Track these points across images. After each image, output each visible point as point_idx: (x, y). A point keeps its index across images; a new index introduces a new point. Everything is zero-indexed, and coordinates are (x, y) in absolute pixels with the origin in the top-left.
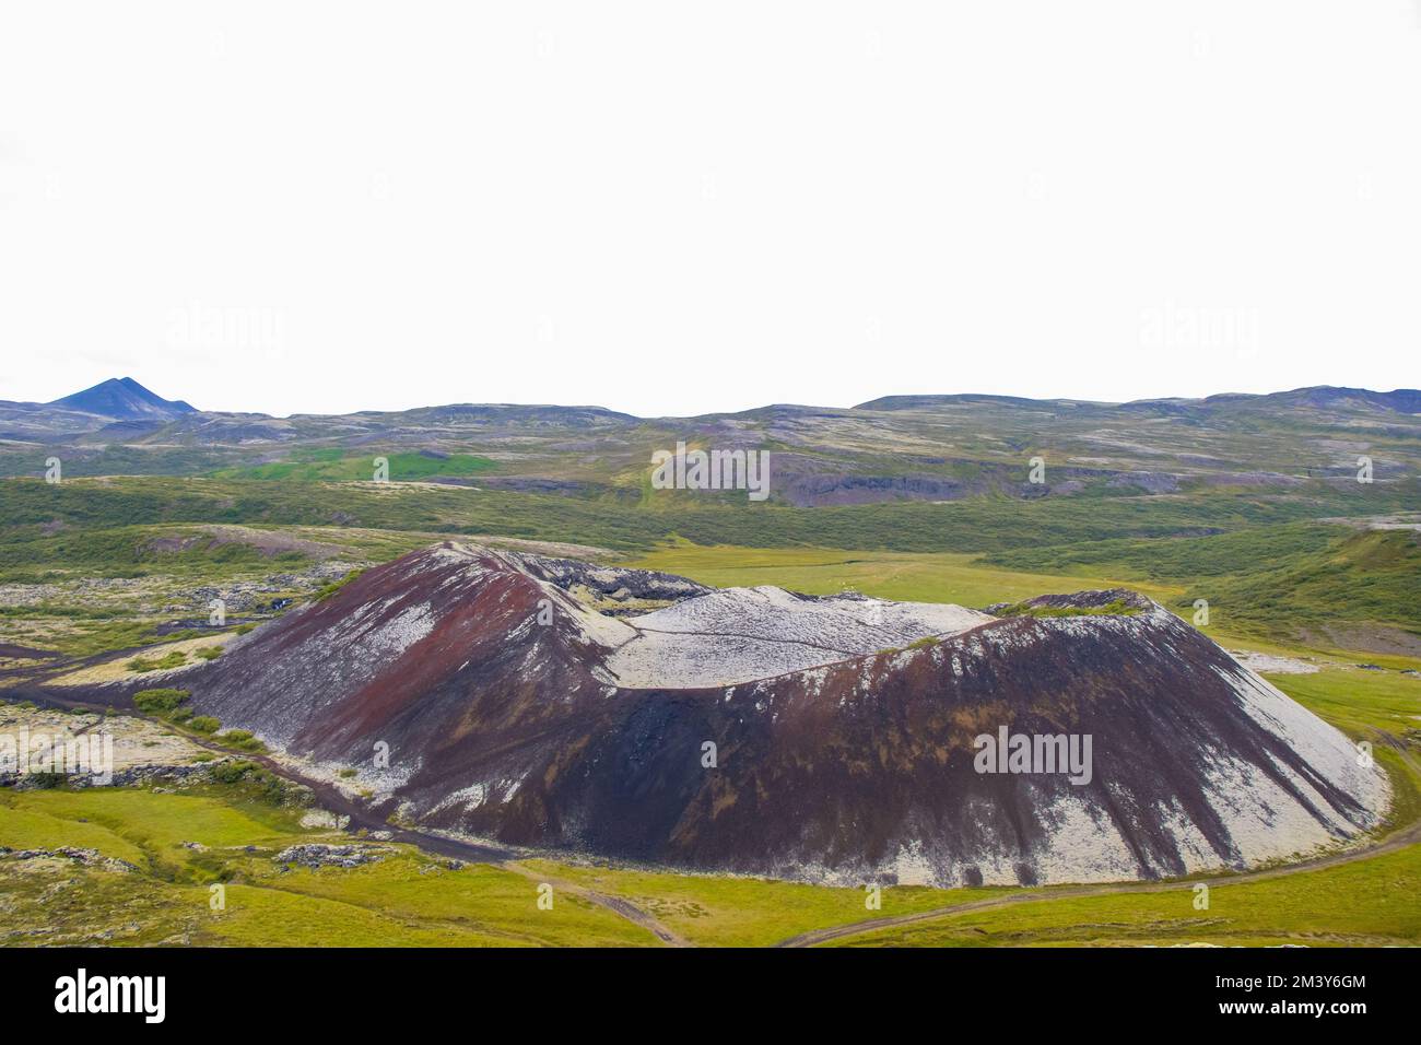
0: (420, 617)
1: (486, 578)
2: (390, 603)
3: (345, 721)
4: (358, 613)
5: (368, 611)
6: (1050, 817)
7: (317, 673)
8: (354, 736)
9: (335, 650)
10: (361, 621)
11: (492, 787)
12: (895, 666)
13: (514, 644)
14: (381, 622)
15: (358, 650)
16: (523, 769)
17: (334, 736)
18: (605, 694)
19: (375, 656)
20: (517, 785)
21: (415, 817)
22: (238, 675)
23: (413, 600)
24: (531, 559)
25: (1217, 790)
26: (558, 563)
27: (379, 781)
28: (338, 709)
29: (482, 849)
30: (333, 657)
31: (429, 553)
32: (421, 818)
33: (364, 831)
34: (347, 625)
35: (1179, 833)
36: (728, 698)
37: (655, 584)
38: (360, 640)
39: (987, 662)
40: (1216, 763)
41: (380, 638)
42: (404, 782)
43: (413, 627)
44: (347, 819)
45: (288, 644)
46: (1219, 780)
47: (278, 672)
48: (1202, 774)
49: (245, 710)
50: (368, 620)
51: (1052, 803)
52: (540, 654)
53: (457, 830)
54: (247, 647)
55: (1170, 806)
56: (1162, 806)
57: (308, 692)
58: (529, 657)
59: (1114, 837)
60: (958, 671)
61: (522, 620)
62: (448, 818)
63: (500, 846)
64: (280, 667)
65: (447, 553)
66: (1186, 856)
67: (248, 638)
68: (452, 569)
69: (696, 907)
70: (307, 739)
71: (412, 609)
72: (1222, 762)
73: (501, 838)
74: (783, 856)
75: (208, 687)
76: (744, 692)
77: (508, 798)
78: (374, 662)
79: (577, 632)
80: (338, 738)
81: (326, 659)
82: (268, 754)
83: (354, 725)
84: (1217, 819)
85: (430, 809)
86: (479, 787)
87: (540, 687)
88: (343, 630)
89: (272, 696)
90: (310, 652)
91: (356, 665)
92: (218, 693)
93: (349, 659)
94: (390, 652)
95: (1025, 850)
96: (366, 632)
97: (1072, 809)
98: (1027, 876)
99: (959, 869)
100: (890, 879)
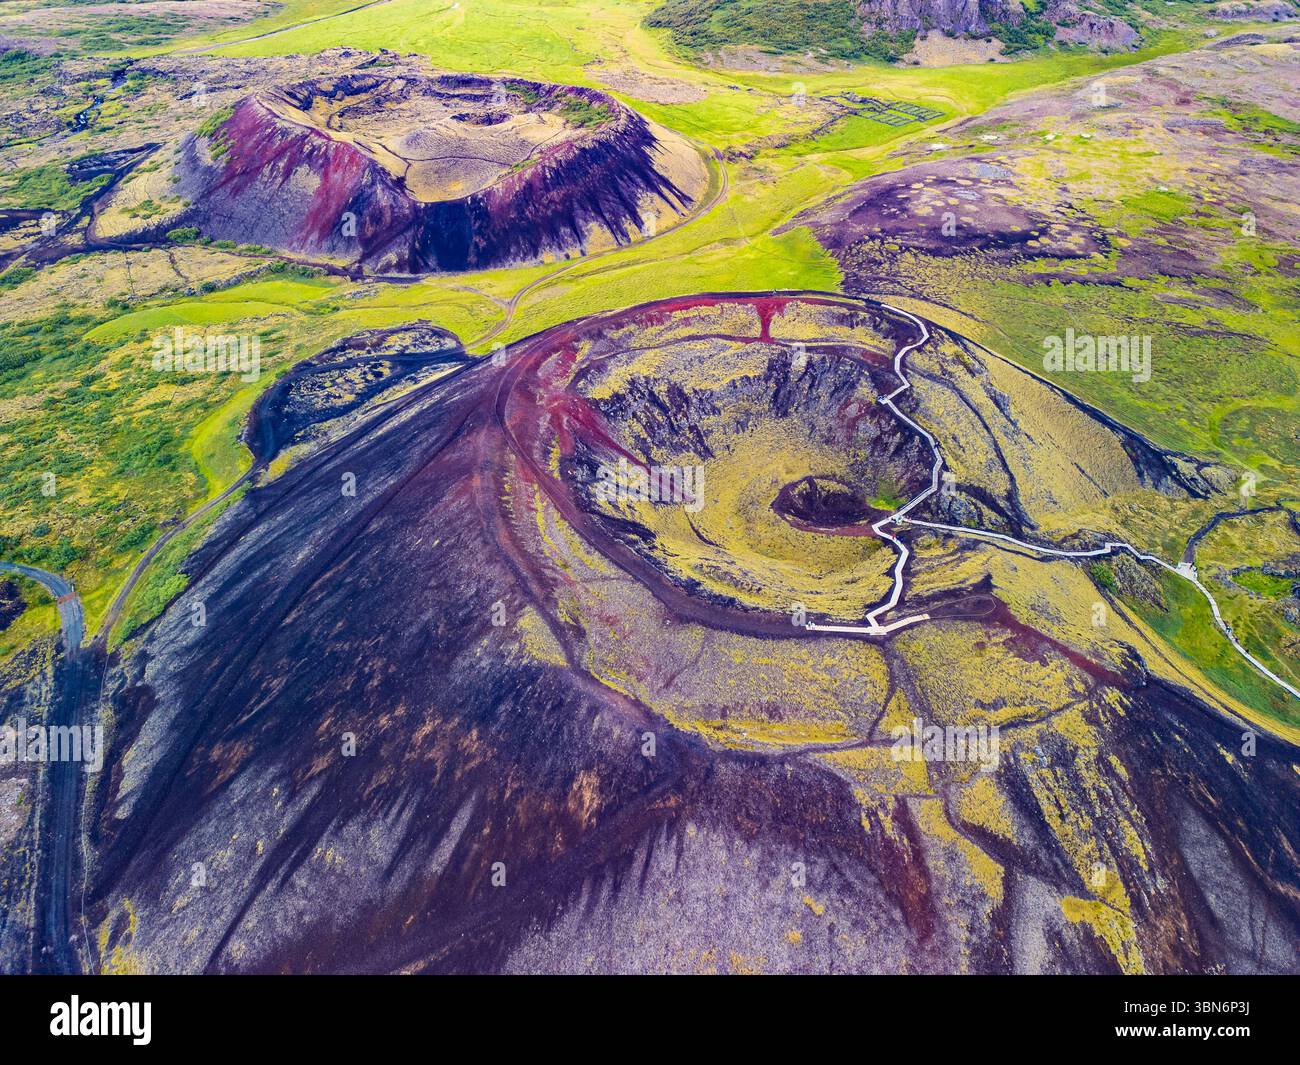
0: (308, 173)
1: (327, 146)
2: (281, 164)
3: (309, 234)
4: (266, 171)
5: (271, 170)
6: (587, 230)
7: (271, 209)
9: (271, 196)
10: (273, 177)
11: (397, 253)
12: (526, 178)
14: (285, 177)
15: (286, 196)
16: (405, 244)
17: (309, 242)
18: (420, 207)
20: (406, 251)
21: (374, 270)
23: (295, 163)
25: (641, 207)
26: (301, 85)
27: (348, 259)
28: (299, 228)
29: (409, 278)
30: (273, 200)
32: (377, 271)
33: (361, 281)
34: (265, 180)
35: (629, 228)
36: (469, 201)
38: (281, 189)
40: (642, 196)
41: (293, 188)
42: (358, 257)
43: (308, 180)
44: (349, 277)
45: (235, 193)
46: (642, 203)
48: (637, 202)
50: (276, 176)
51: (588, 225)
53: (394, 273)
55: (626, 217)
56: (623, 219)
58: (379, 192)
59: (608, 233)
60: (548, 176)
61: (364, 172)
62: (387, 268)
63: (412, 276)
66: (631, 236)
68: (300, 139)
70: (295, 244)
71: (299, 168)
72: (644, 195)
73: (411, 272)
74: (507, 260)
75: (206, 223)
76: (474, 198)
77: (406, 256)
79: (386, 171)
80: (311, 243)
81: (269, 201)
82: (282, 254)
83: (315, 234)
84: (641, 219)
85: (376, 267)
86: (392, 254)
87: (392, 207)
88: (264, 183)
90: (255, 197)
91: (291, 203)
92: (214, 225)
93: (284, 201)
94: (306, 195)
95: (581, 243)
96: (281, 184)
97: (594, 226)
98: (583, 253)
99: (562, 255)
100: (542, 262)
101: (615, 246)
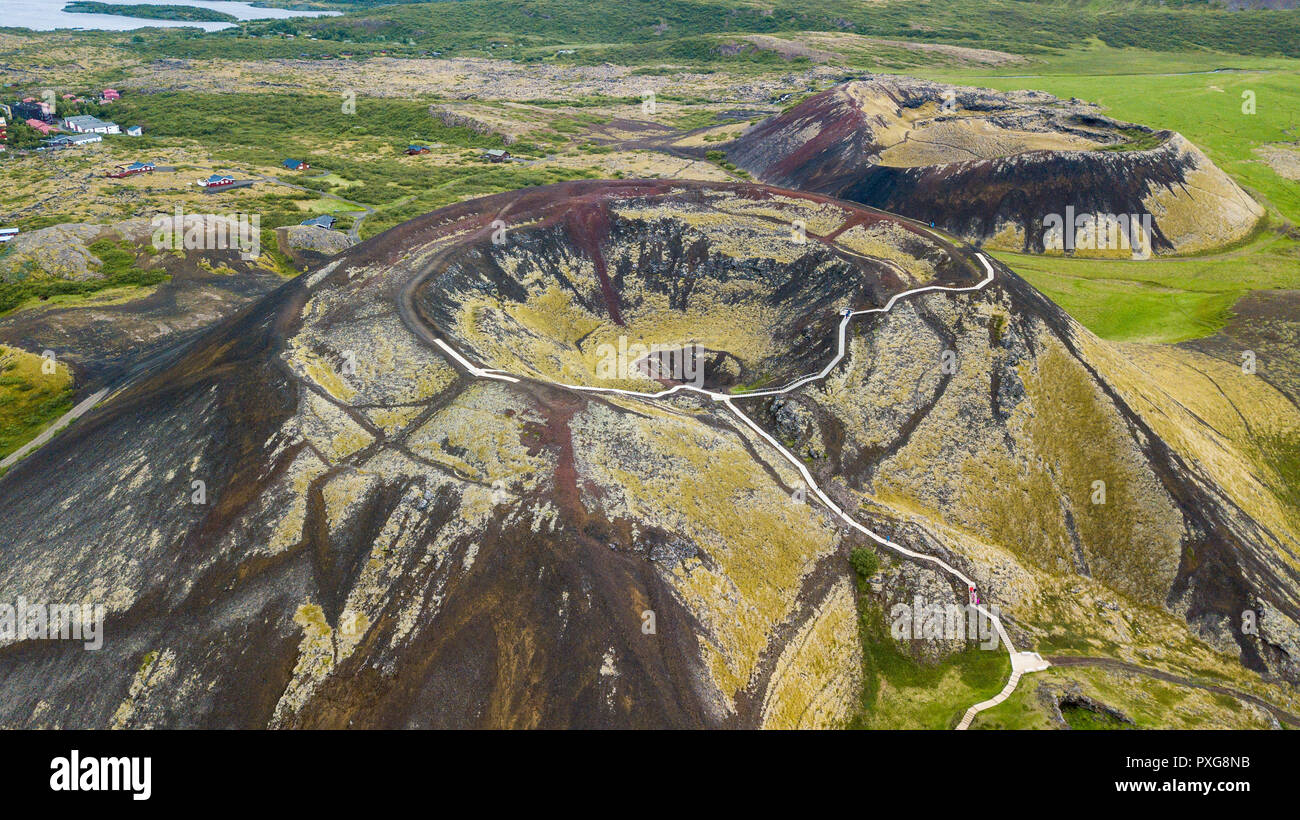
1: (847, 111)
2: (807, 119)
3: (779, 169)
4: (795, 123)
5: (799, 122)
8: (779, 176)
12: (975, 166)
13: (845, 143)
14: (802, 128)
15: (790, 140)
17: (774, 175)
18: (867, 167)
19: (796, 143)
22: (745, 147)
23: (815, 120)
24: (904, 88)
26: (921, 89)
28: (778, 164)
31: (834, 93)
34: (790, 128)
36: (906, 172)
37: (979, 102)
38: (791, 137)
41: (800, 136)
43: (813, 132)
45: (767, 134)
47: (760, 146)
49: (746, 162)
50: (798, 127)
52: (853, 148)
54: (752, 132)
57: (769, 157)
61: (851, 133)
64: (761, 144)
67: (753, 129)
68: (838, 104)
75: (733, 151)
76: (914, 171)
79: (871, 140)
82: (751, 179)
83: (781, 171)
87: (847, 162)
88: (787, 130)
89: (756, 157)
91: (788, 147)
92: (737, 154)
93: (787, 144)
94: (801, 142)
95: (984, 236)
96: (795, 132)
97: (1012, 226)
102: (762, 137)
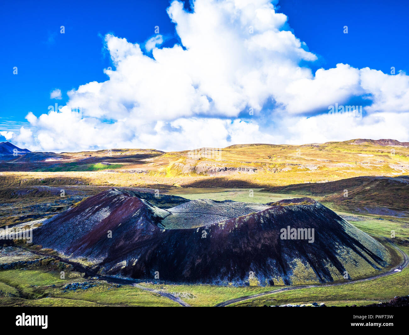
0: (106, 211)
1: (125, 199)
2: (97, 207)
3: (84, 243)
4: (87, 211)
5: (90, 210)
6: (292, 264)
7: (74, 229)
8: (86, 248)
9: (80, 222)
10: (88, 213)
11: (129, 261)
12: (244, 221)
13: (135, 218)
14: (94, 213)
15: (87, 222)
16: (138, 255)
17: (79, 248)
18: (162, 231)
19: (92, 223)
20: (137, 260)
21: (106, 271)
22: (48, 231)
23: (104, 206)
25: (340, 256)
27: (94, 261)
28: (81, 240)
29: (127, 280)
30: (79, 224)
31: (108, 192)
32: (107, 272)
33: (90, 277)
34: (83, 214)
35: (330, 269)
36: (198, 231)
37: (173, 199)
39: (270, 219)
40: (339, 248)
41: (94, 218)
42: (102, 261)
43: (105, 214)
44: (84, 274)
45: (65, 221)
46: (340, 253)
47: (61, 229)
48: (335, 251)
49: (50, 242)
50: (90, 213)
51: (292, 260)
52: (143, 220)
53: (119, 275)
54: (51, 222)
55: (327, 260)
56: (324, 261)
57: (71, 235)
58: (139, 221)
59: (311, 270)
60: (262, 221)
61: (137, 211)
62: (116, 271)
63: (132, 279)
64: (62, 228)
65: (113, 192)
66: (332, 275)
67: (51, 220)
68: (115, 196)
69: (192, 295)
70: (71, 250)
71: (103, 209)
72: (340, 247)
73: (132, 277)
74: (215, 278)
75: (38, 236)
76: (202, 230)
77: (134, 264)
78: (93, 225)
79: (153, 214)
80: (81, 249)
81: (77, 225)
82: (58, 255)
83: (86, 245)
84: (341, 264)
85: (110, 269)
86: (125, 261)
87: (143, 230)
88: (82, 216)
89: (59, 237)
90: (72, 223)
91: (86, 226)
92: (41, 237)
93: (84, 225)
94: (97, 222)
96: (89, 216)
97: (298, 262)
98: (287, 283)
99: (267, 281)
100: (248, 284)
101: (317, 282)
102: (61, 223)
